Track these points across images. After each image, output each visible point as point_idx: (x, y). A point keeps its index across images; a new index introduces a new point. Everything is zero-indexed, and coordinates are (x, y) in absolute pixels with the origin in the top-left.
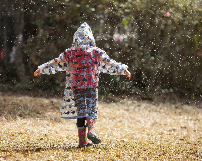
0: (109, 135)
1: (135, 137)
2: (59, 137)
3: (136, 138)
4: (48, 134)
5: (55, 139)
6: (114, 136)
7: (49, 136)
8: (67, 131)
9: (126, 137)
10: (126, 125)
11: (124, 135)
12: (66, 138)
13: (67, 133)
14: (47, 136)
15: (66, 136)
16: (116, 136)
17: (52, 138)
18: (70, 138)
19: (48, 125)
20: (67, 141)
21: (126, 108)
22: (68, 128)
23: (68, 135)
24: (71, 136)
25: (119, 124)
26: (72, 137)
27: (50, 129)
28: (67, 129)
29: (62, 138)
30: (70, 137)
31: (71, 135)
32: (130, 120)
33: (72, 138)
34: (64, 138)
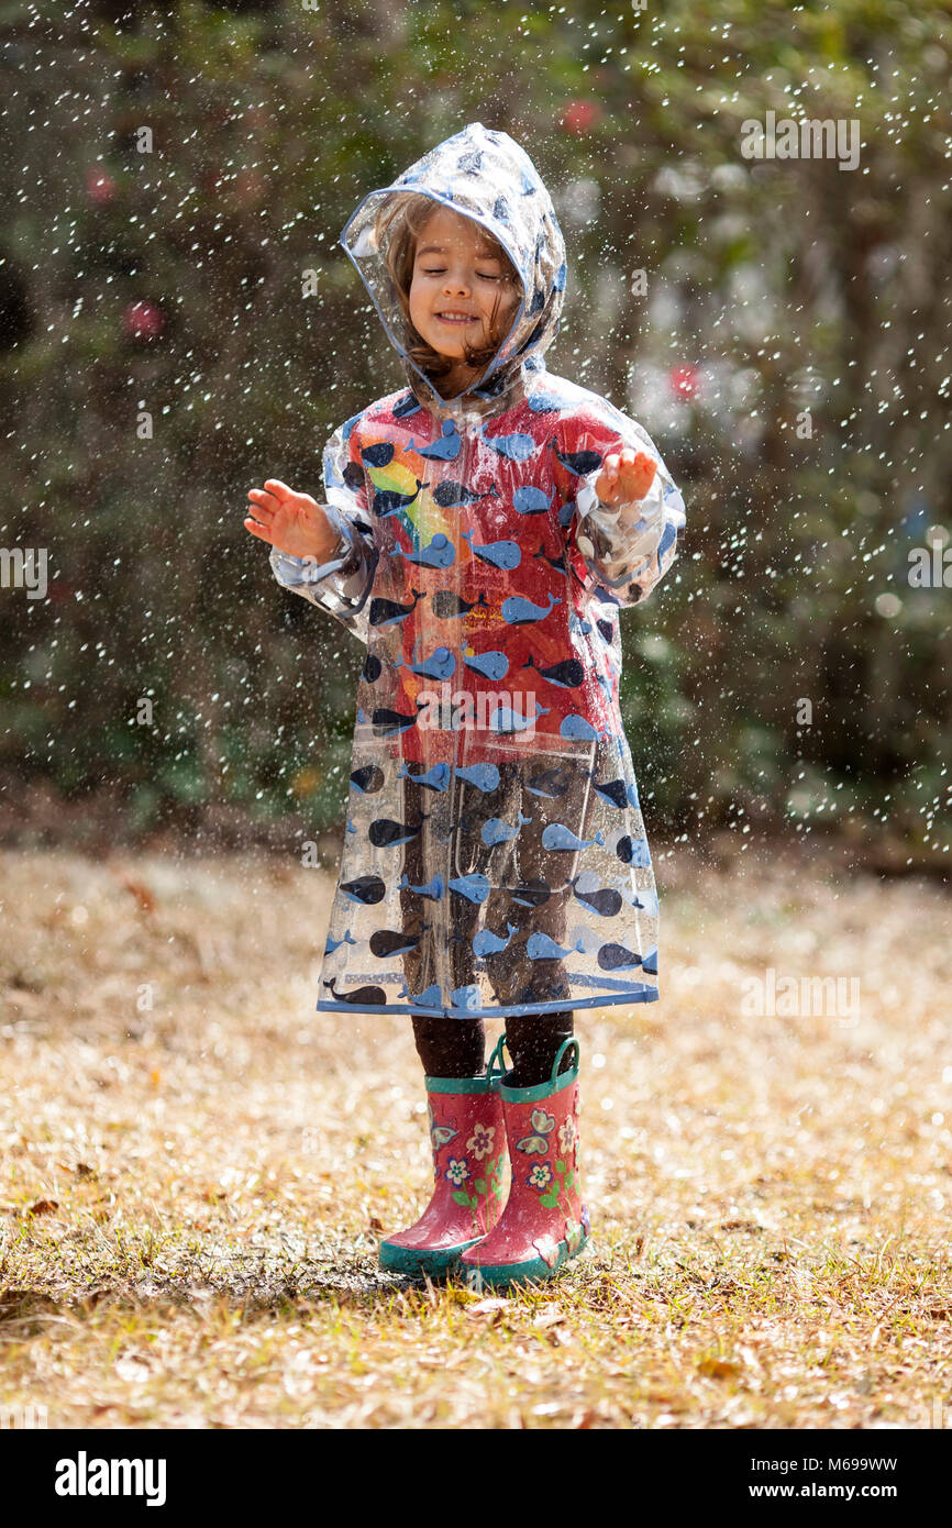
0: (622, 1175)
1: (850, 1195)
2: (200, 1192)
3: (858, 1201)
4: (102, 1164)
5: (158, 1208)
6: (669, 1182)
7: (112, 1179)
8: (264, 1138)
9: (767, 1192)
10: (760, 1085)
11: (746, 1175)
12: (259, 1194)
13: (263, 1154)
14: (96, 1179)
15: (253, 1181)
16: (686, 1186)
17: (131, 1201)
18: (291, 1196)
19: (104, 1085)
20: (263, 1220)
21: (749, 943)
22: (271, 1111)
23: (272, 1176)
24: (295, 1179)
25: (703, 1081)
26: (304, 1193)
27: (115, 1118)
28: (265, 1118)
29: (222, 1197)
30: (291, 1185)
31: (298, 1172)
32: (792, 1050)
33: (308, 1199)
34: (237, 1195)
